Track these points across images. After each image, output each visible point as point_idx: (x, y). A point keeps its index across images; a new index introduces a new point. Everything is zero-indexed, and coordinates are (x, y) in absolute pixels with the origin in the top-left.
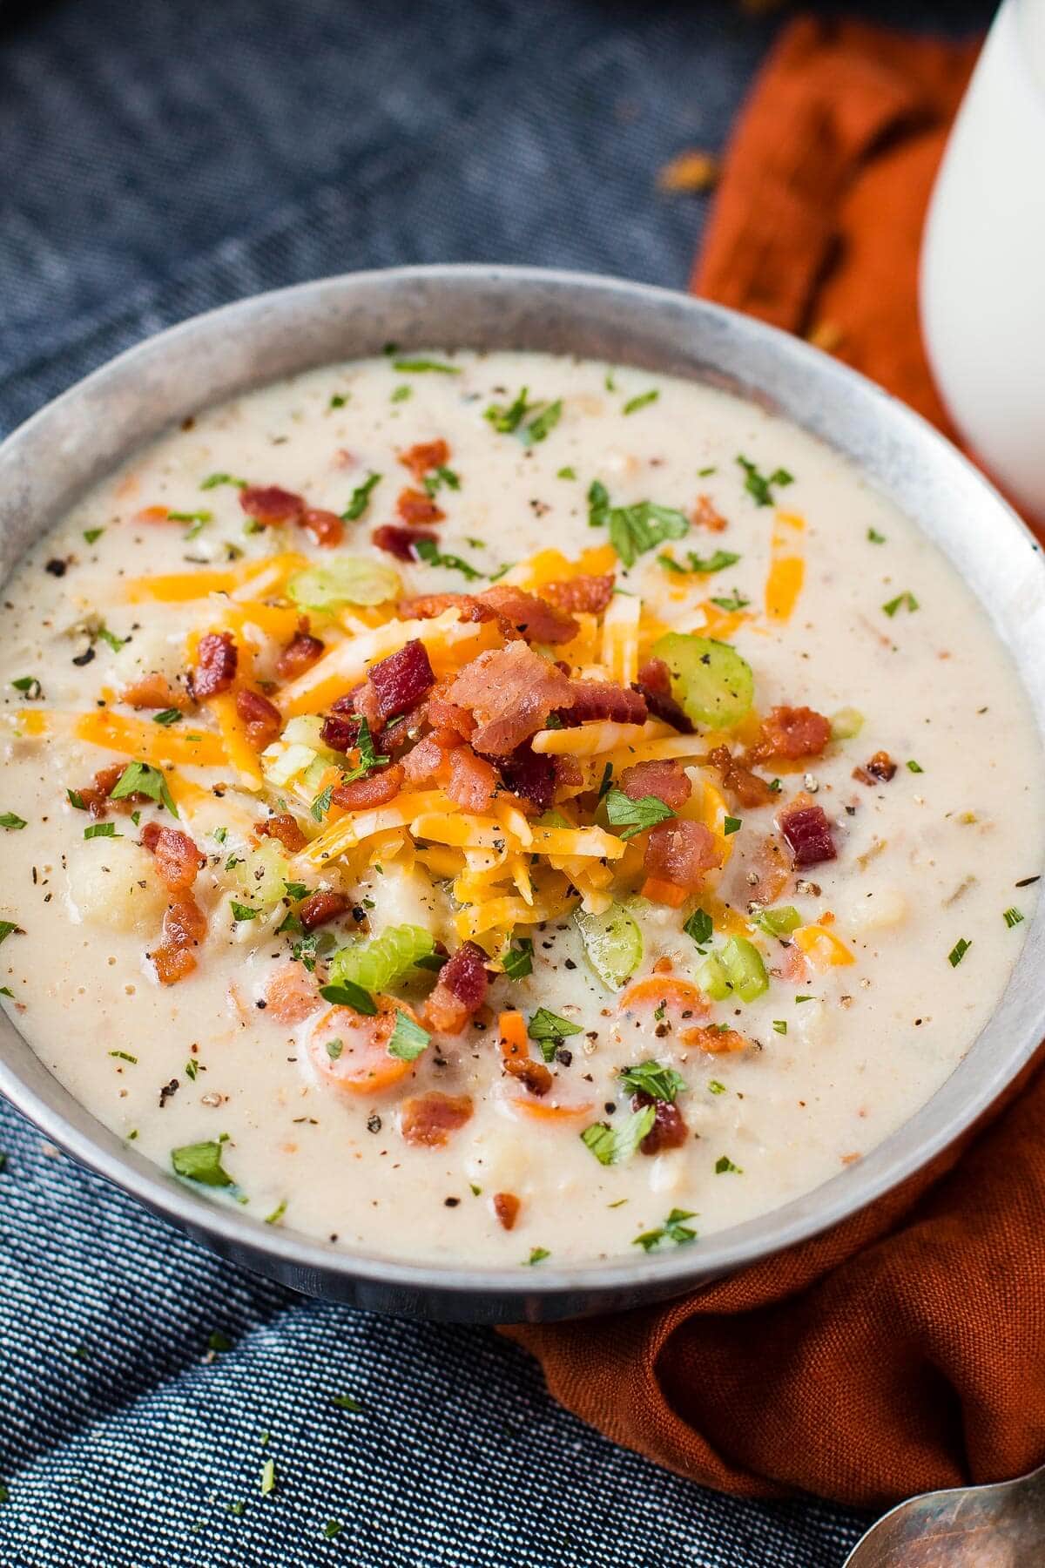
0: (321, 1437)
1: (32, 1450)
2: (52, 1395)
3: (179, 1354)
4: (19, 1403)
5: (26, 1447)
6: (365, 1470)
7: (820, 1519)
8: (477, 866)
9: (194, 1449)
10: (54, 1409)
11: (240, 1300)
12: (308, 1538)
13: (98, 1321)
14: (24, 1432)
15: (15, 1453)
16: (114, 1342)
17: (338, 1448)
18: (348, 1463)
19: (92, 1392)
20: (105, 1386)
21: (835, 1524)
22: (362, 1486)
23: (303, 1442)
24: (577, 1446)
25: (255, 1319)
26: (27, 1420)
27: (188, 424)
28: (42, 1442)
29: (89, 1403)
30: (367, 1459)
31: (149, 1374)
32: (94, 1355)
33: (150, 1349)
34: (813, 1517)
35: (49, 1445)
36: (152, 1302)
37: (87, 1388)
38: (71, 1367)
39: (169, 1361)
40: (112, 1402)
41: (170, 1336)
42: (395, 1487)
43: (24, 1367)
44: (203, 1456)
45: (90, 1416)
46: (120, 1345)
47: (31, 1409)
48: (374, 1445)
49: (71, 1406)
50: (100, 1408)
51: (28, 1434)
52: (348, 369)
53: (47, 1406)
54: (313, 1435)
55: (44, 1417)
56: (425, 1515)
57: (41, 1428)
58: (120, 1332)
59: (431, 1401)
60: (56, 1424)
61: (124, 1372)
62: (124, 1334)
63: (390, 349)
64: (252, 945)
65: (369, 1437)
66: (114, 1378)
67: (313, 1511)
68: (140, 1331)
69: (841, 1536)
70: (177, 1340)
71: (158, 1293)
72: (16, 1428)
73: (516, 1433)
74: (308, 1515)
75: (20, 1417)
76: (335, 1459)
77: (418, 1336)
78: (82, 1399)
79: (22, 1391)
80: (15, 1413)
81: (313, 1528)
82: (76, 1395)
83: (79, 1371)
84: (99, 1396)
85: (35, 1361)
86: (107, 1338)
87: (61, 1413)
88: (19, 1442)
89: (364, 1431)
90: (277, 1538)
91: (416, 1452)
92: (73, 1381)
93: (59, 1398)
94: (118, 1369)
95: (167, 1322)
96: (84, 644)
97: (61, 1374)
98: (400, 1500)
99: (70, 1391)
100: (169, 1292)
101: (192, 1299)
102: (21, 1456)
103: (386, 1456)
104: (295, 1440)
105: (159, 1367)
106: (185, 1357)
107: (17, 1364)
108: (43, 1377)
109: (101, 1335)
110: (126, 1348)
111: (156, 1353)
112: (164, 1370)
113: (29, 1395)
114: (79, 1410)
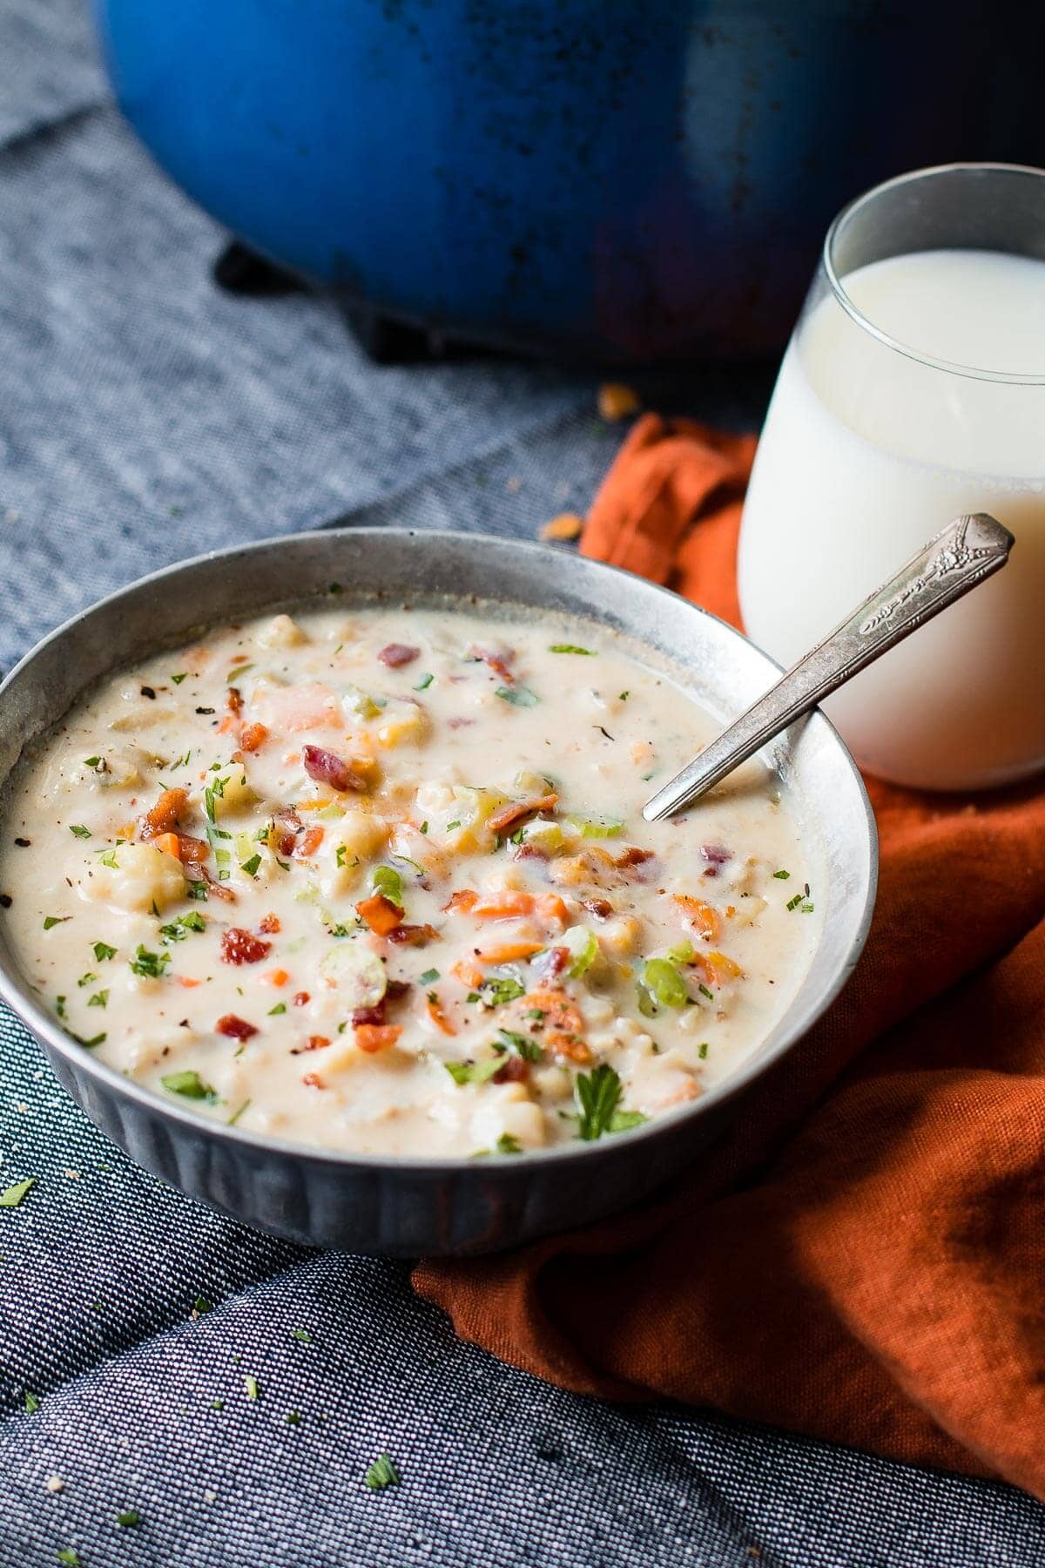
0: (282, 1358)
1: (59, 1378)
2: (75, 1338)
3: (172, 1313)
4: (49, 1342)
5: (54, 1375)
6: (316, 1380)
7: (668, 1425)
9: (184, 1369)
10: (76, 1348)
11: (219, 1275)
12: (273, 1425)
13: (110, 1286)
14: (53, 1364)
15: (46, 1380)
16: (122, 1300)
17: (295, 1366)
18: (303, 1376)
19: (106, 1336)
20: (115, 1332)
21: (679, 1428)
22: (314, 1391)
23: (268, 1362)
24: (479, 1372)
25: (230, 1291)
26: (56, 1356)
28: (67, 1373)
29: (102, 1345)
30: (317, 1373)
32: (107, 1309)
33: (150, 1307)
34: (662, 1424)
35: (72, 1375)
36: (152, 1274)
37: (101, 1333)
38: (90, 1316)
39: (164, 1317)
40: (120, 1345)
41: (165, 1299)
42: (339, 1393)
43: (53, 1317)
44: (191, 1373)
45: (103, 1355)
46: (127, 1303)
47: (59, 1348)
48: (323, 1364)
49: (90, 1346)
50: (112, 1350)
51: (57, 1367)
53: (71, 1346)
54: (276, 1357)
55: (68, 1354)
56: (362, 1412)
57: (66, 1362)
58: (126, 1293)
59: (366, 1338)
60: (78, 1360)
61: (130, 1323)
62: (130, 1296)
65: (318, 1359)
66: (123, 1327)
67: (276, 1407)
68: (143, 1294)
69: (684, 1436)
70: (171, 1302)
71: (156, 1268)
72: (47, 1361)
73: (432, 1363)
74: (272, 1409)
75: (50, 1353)
76: (292, 1372)
77: (356, 1296)
78: (97, 1341)
79: (52, 1334)
80: (46, 1350)
81: (276, 1418)
82: (93, 1338)
83: (95, 1320)
84: (111, 1340)
85: (62, 1312)
86: (117, 1298)
87: (82, 1352)
88: (49, 1371)
89: (315, 1355)
90: (248, 1425)
91: (355, 1371)
92: (91, 1327)
93: (80, 1340)
94: (126, 1320)
95: (164, 1289)
97: (82, 1322)
98: (343, 1401)
99: (88, 1335)
100: (164, 1267)
101: (182, 1273)
102: (51, 1382)
103: (332, 1372)
104: (262, 1360)
106: (177, 1315)
107: (48, 1314)
108: (68, 1324)
109: (112, 1295)
110: (132, 1305)
111: (154, 1310)
112: (160, 1324)
113: (57, 1337)
114: (95, 1350)
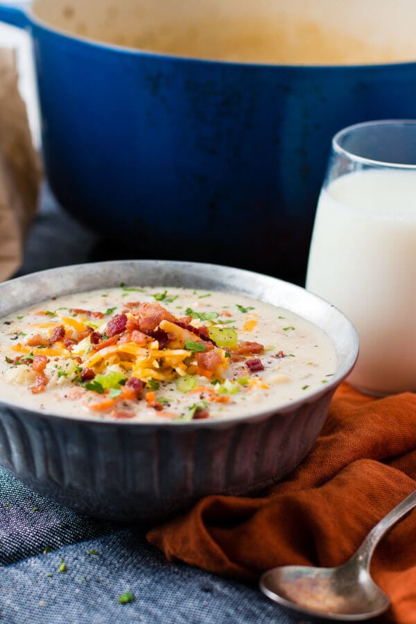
0: (83, 559)
3: (33, 552)
6: (98, 567)
8: (140, 359)
11: (57, 539)
18: (92, 565)
23: (76, 560)
25: (61, 546)
27: (54, 299)
31: (22, 555)
36: (25, 536)
39: (30, 553)
40: (8, 562)
42: (109, 571)
48: (102, 562)
52: (108, 290)
54: (80, 559)
61: (13, 553)
63: (122, 285)
64: (63, 384)
66: (9, 554)
68: (20, 542)
70: (33, 547)
76: (87, 564)
91: (117, 565)
94: (11, 552)
95: (30, 542)
96: (15, 336)
100: (31, 534)
101: (40, 537)
104: (73, 560)
105: (26, 554)
106: (36, 553)
